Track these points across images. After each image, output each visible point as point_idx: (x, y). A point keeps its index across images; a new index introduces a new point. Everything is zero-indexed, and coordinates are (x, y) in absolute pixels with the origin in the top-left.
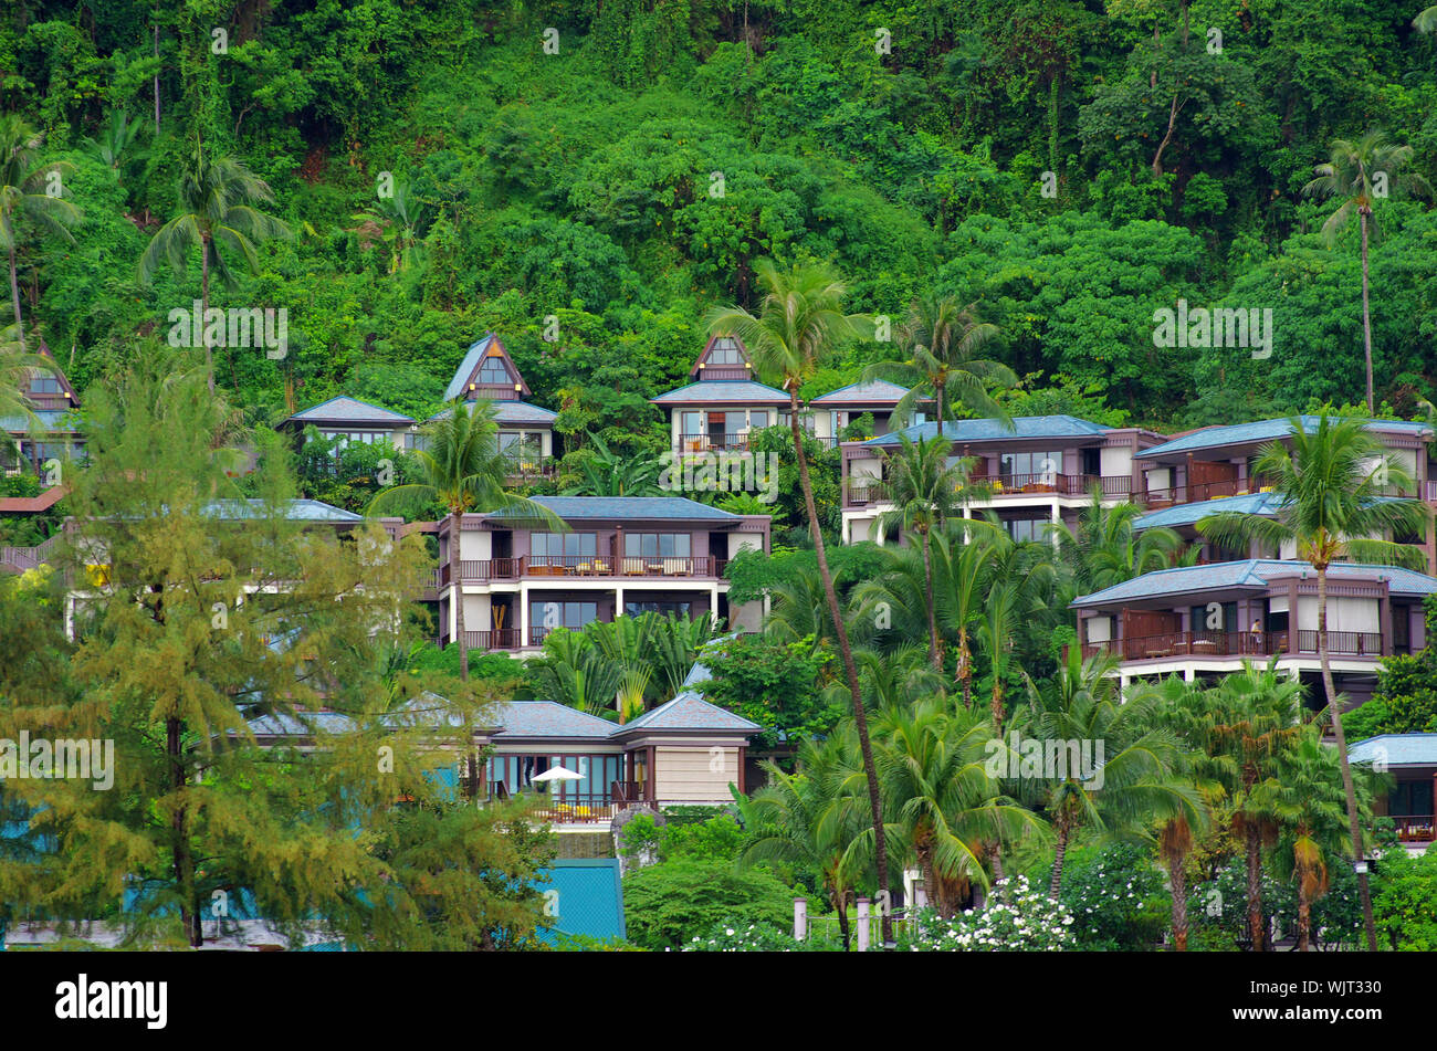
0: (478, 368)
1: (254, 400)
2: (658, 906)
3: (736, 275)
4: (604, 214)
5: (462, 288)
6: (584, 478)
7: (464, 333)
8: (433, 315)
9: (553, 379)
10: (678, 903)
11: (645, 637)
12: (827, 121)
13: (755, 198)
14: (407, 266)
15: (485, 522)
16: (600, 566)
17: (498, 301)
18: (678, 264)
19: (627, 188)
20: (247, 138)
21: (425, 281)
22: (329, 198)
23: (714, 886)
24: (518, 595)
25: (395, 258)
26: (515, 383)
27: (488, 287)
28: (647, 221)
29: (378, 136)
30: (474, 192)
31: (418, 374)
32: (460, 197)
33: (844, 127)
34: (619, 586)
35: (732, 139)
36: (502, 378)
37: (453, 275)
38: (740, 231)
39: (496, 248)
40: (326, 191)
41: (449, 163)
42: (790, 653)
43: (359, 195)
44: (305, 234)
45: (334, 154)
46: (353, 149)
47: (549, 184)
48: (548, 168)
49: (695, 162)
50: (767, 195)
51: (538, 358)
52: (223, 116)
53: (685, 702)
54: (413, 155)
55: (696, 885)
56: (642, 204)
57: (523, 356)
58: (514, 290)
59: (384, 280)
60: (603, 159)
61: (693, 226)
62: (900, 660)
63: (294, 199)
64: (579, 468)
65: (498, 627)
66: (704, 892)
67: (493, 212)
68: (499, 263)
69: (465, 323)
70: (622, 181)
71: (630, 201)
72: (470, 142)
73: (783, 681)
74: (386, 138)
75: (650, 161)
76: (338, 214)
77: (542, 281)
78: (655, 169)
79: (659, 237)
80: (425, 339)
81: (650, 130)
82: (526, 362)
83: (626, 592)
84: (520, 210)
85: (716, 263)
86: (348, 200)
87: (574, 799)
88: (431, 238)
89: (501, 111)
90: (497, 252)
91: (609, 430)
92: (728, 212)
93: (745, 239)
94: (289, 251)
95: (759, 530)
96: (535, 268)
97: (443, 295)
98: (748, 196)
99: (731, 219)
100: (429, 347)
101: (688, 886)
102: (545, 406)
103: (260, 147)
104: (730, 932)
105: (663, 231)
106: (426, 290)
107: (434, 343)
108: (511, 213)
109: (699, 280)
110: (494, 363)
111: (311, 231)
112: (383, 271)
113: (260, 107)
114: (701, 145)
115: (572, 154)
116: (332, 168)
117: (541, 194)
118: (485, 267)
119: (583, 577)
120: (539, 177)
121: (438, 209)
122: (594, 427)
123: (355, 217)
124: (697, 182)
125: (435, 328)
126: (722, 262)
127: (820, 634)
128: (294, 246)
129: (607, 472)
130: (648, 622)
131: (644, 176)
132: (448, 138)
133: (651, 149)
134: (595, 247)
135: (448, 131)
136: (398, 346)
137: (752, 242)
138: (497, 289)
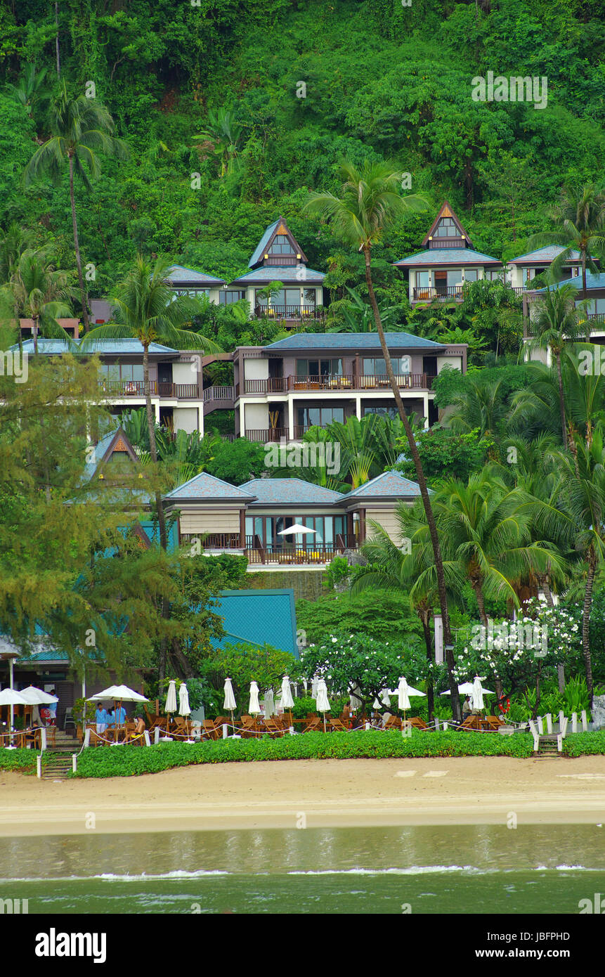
0: (270, 244)
1: (115, 269)
2: (338, 622)
3: (463, 172)
4: (369, 132)
5: (268, 186)
6: (344, 320)
7: (267, 219)
8: (247, 206)
9: (326, 250)
10: (352, 619)
11: (369, 432)
12: (533, 59)
13: (476, 117)
14: (231, 171)
15: (263, 352)
16: (345, 382)
17: (293, 195)
18: (423, 166)
19: (386, 111)
20: (119, 82)
21: (242, 182)
22: (178, 124)
23: (378, 607)
24: (286, 403)
25: (224, 166)
26: (297, 253)
27: (288, 185)
28: (399, 135)
29: (214, 79)
30: (279, 118)
31: (231, 249)
32: (268, 121)
33: (545, 63)
34: (358, 396)
35: (462, 74)
36: (287, 250)
37: (261, 178)
38: (466, 141)
39: (294, 157)
40: (178, 119)
41: (260, 97)
42: (461, 441)
43: (199, 122)
44: (161, 150)
45: (183, 93)
46: (196, 89)
47: (332, 110)
48: (331, 99)
49: (434, 92)
50: (485, 114)
51: (316, 235)
52: (101, 67)
53: (387, 478)
54: (238, 92)
55: (365, 607)
56: (396, 122)
57: (305, 234)
58: (304, 187)
59: (215, 182)
60: (369, 92)
61: (432, 138)
62: (540, 445)
63: (154, 125)
64: (339, 312)
65: (274, 427)
66: (371, 611)
67: (293, 131)
68: (296, 168)
69: (267, 211)
70: (382, 107)
71: (387, 121)
72: (279, 82)
73: (456, 461)
74: (220, 80)
75: (402, 92)
76: (184, 135)
77: (324, 181)
78: (405, 98)
79: (408, 146)
80: (239, 223)
81: (401, 69)
82: (307, 238)
83: (362, 400)
84: (311, 130)
85: (449, 165)
86: (192, 125)
87: (312, 547)
88: (246, 152)
89: (300, 59)
90: (295, 161)
91: (363, 286)
92: (457, 127)
93: (469, 146)
94: (149, 163)
95: (459, 354)
96: (319, 171)
97: (254, 192)
98: (471, 115)
99: (459, 132)
100: (243, 229)
101: (359, 607)
102: (319, 270)
103: (128, 88)
104: (334, 640)
105: (412, 142)
106: (243, 188)
107: (246, 226)
108: (305, 132)
109: (438, 177)
110: (281, 240)
111: (165, 148)
112: (215, 175)
113: (127, 60)
114: (439, 79)
115: (350, 89)
116: (181, 103)
117: (327, 117)
118: (287, 171)
119: (332, 390)
120: (325, 106)
121: (251, 130)
122: (351, 284)
123: (196, 137)
124: (435, 106)
125: (247, 216)
126: (453, 164)
127: (487, 427)
128: (153, 158)
129: (360, 315)
130: (371, 421)
131: (398, 103)
132: (263, 79)
133: (403, 83)
134: (362, 155)
135: (263, 74)
136: (221, 229)
137: (473, 148)
138: (294, 187)
